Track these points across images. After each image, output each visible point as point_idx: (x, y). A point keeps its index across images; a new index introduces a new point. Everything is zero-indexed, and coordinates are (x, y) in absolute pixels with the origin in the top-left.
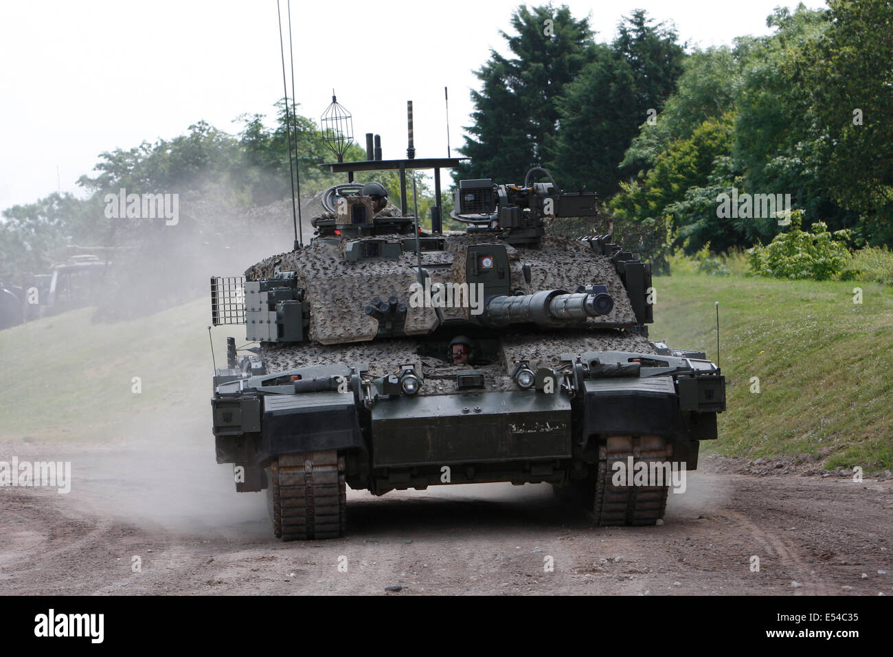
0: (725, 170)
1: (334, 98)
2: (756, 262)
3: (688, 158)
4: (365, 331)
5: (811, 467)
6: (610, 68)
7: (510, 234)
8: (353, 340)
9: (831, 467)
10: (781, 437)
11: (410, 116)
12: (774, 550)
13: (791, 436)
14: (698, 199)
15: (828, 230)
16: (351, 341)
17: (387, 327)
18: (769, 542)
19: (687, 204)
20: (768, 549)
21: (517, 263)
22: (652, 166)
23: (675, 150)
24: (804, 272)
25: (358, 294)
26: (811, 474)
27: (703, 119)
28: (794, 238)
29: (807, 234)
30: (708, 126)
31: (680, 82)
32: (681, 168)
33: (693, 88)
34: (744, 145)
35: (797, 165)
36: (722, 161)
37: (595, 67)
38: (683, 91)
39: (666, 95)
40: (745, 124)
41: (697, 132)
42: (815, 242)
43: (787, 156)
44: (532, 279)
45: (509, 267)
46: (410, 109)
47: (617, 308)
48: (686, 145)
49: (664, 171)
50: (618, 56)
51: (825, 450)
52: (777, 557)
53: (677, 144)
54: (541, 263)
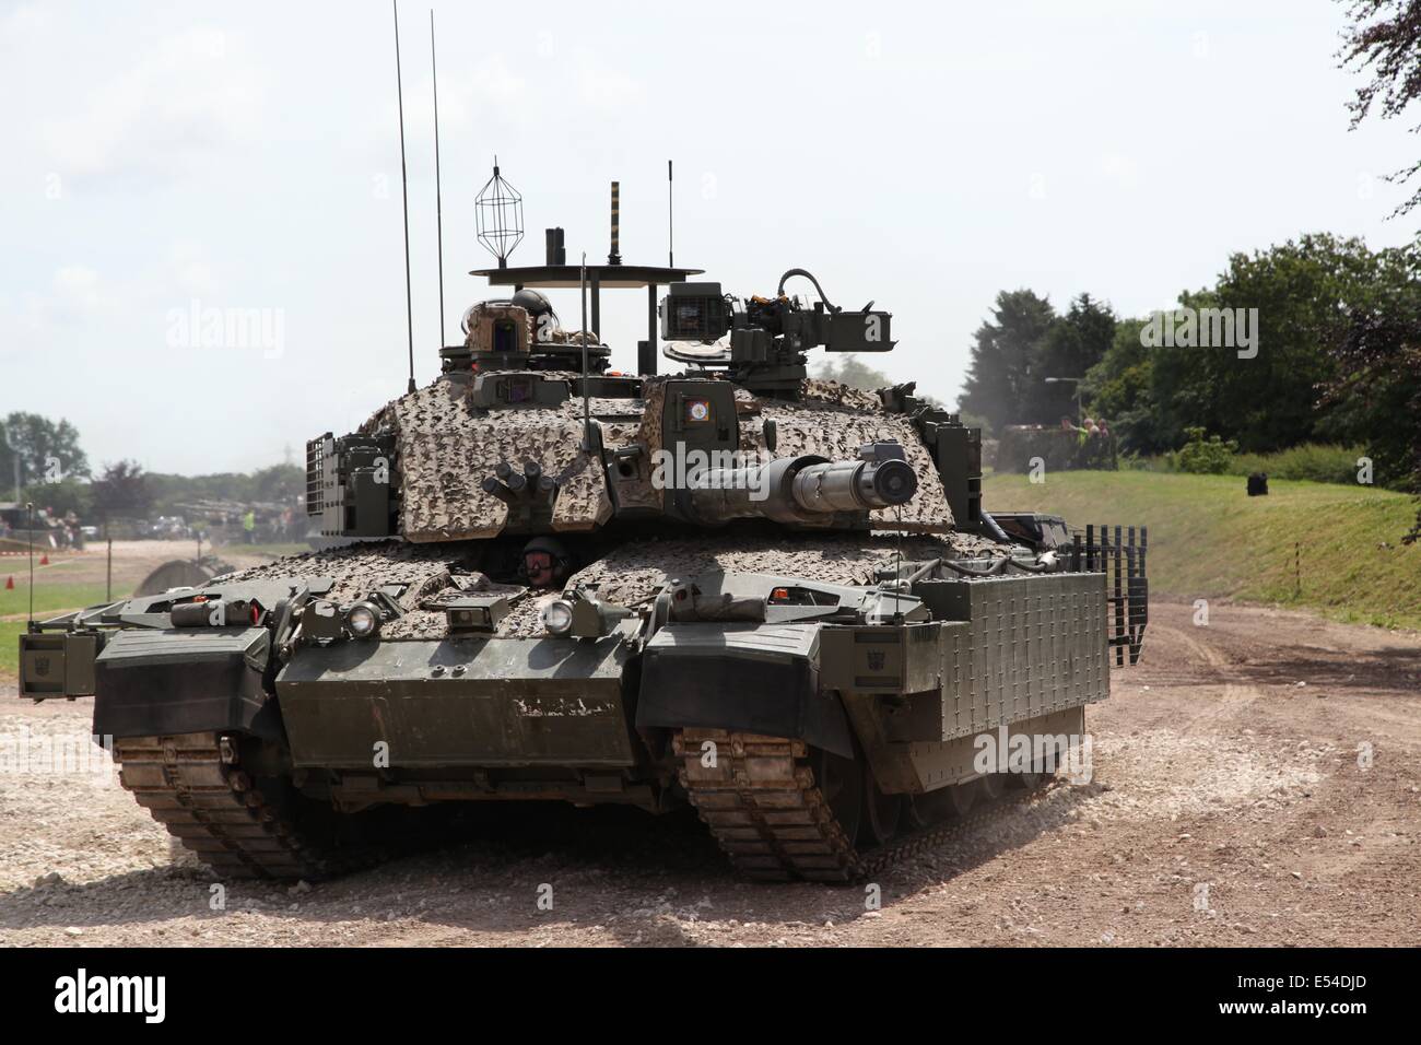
0: (1145, 400)
1: (496, 170)
2: (1170, 462)
3: (1119, 392)
4: (485, 522)
5: (1224, 600)
6: (1065, 332)
7: (749, 374)
8: (463, 536)
9: (1237, 600)
10: (1201, 581)
11: (615, 206)
12: (1206, 655)
13: (1208, 579)
14: (1125, 420)
15: (1222, 440)
16: (460, 538)
17: (521, 517)
18: (1202, 650)
19: (1119, 423)
20: (1202, 655)
21: (756, 418)
22: (1094, 397)
23: (1110, 386)
24: (1205, 469)
25: (482, 459)
26: (1223, 604)
27: (1129, 366)
28: (1198, 445)
29: (1207, 444)
30: (1132, 370)
31: (1114, 341)
32: (1114, 399)
33: (1123, 344)
34: (1157, 384)
35: (1194, 397)
36: (1142, 393)
37: (1055, 331)
38: (1116, 346)
39: (1104, 349)
40: (1158, 370)
41: (1125, 374)
42: (1212, 449)
43: (1187, 390)
44: (778, 444)
45: (737, 423)
46: (615, 194)
47: (921, 499)
48: (1118, 383)
49: (1102, 400)
50: (1069, 324)
51: (1233, 589)
52: (1208, 660)
53: (1112, 382)
54: (797, 420)
